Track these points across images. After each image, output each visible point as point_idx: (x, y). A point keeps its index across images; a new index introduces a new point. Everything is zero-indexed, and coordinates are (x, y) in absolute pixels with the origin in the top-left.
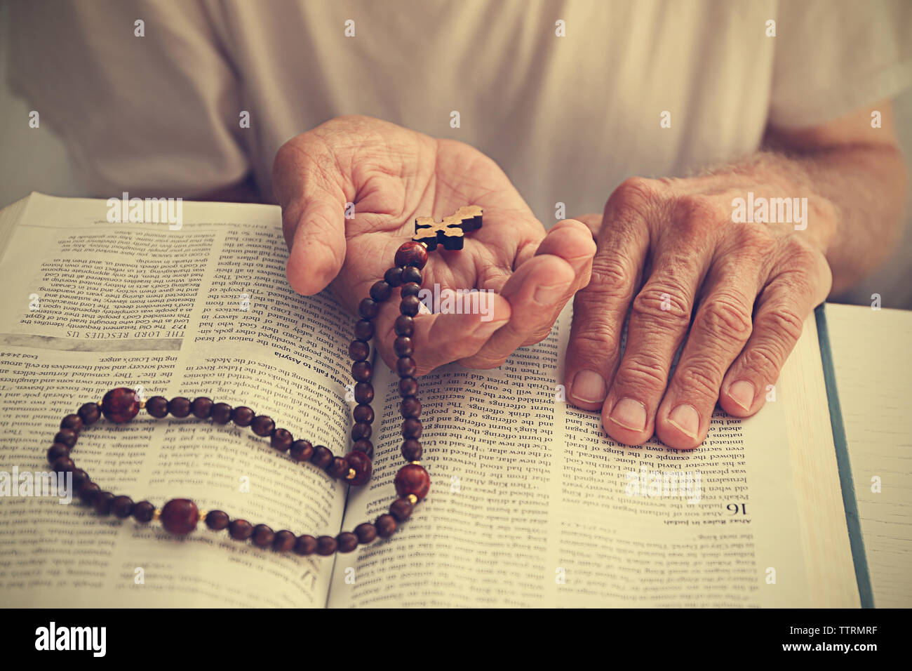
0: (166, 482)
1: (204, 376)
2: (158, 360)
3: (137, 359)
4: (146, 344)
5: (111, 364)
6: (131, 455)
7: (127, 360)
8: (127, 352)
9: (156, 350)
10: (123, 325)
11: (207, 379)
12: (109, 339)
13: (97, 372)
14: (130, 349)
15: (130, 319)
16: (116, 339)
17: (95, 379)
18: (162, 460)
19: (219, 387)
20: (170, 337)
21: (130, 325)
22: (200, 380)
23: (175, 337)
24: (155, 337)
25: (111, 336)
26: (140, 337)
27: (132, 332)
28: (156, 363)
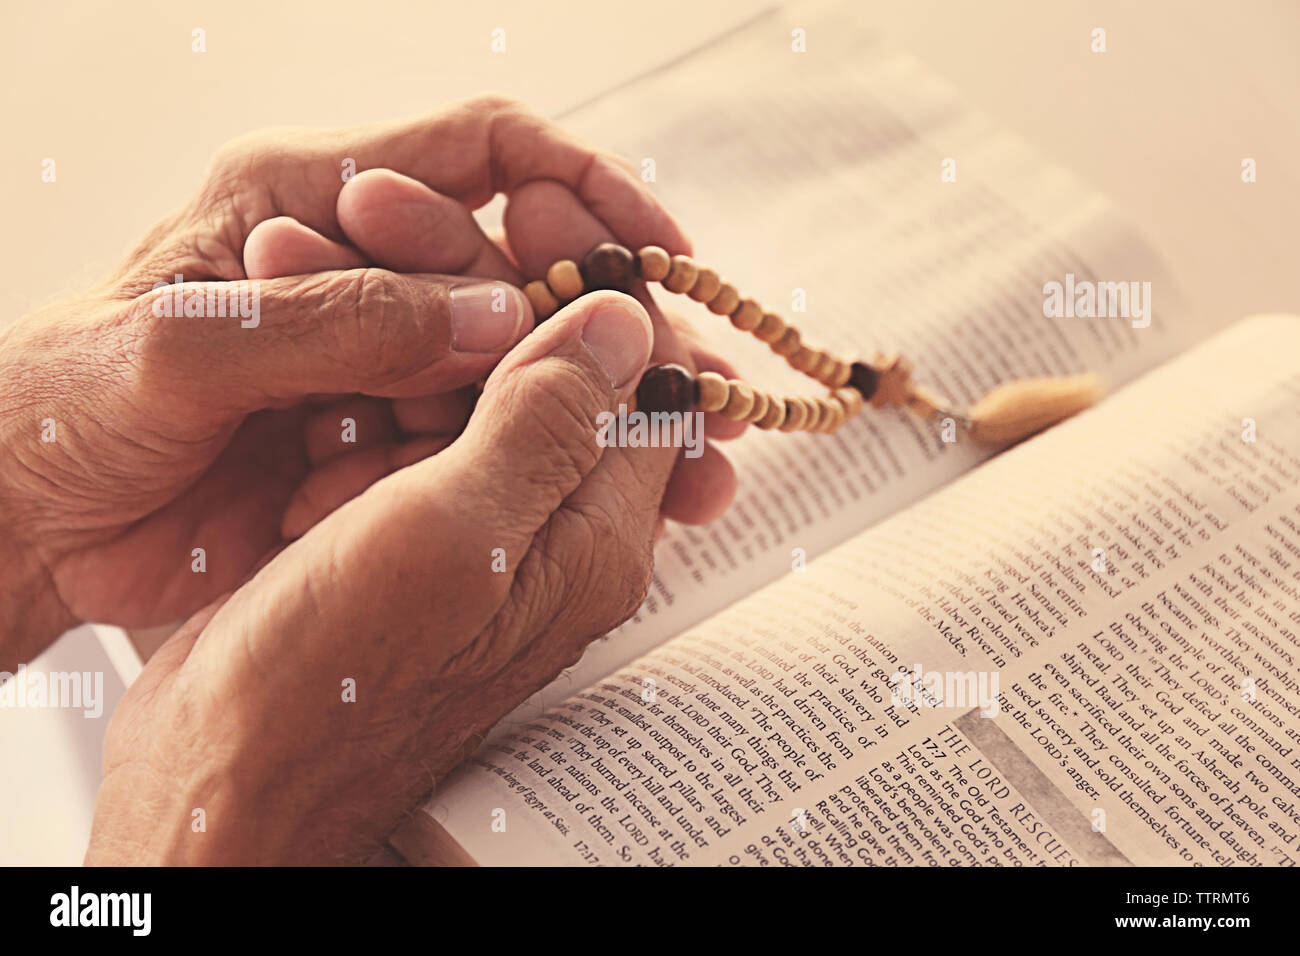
0: (1205, 511)
1: (995, 630)
2: (1021, 717)
3: (1048, 746)
4: (1010, 761)
5: (1090, 776)
6: (1209, 591)
7: (1062, 759)
8: (1048, 774)
9: (1007, 738)
10: (1002, 836)
11: (998, 620)
12: (1046, 827)
13: (1121, 778)
14: (1039, 776)
15: (982, 836)
16: (1038, 818)
17: (1137, 766)
18: (1179, 547)
19: (998, 594)
20: (966, 741)
21: (994, 827)
22: (1008, 629)
23: (961, 735)
24: (986, 763)
25: (1039, 830)
26: (1005, 782)
27: (1004, 807)
28: (1032, 717)
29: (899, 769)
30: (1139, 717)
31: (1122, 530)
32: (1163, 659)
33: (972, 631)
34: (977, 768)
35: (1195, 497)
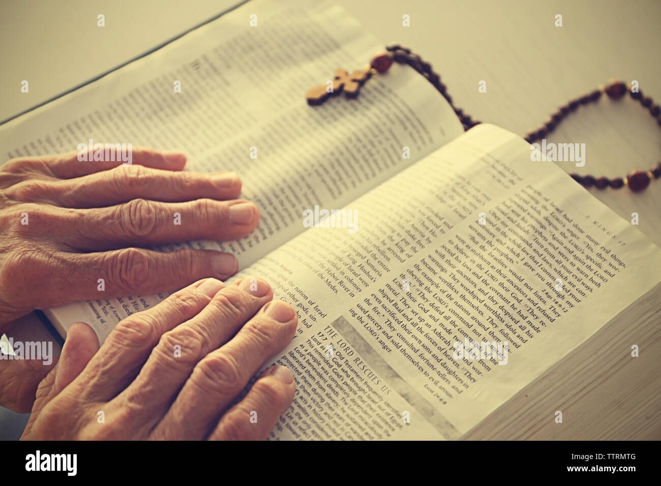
0: (443, 221)
1: (351, 281)
2: (360, 319)
3: (371, 331)
4: (355, 339)
5: (388, 343)
6: (443, 257)
7: (377, 337)
8: (370, 343)
9: (354, 329)
10: (350, 372)
11: (352, 276)
12: (368, 367)
13: (401, 343)
14: (367, 345)
15: (341, 373)
16: (365, 363)
17: (408, 337)
18: (432, 238)
19: (352, 265)
20: (336, 332)
21: (346, 369)
22: (356, 281)
23: (334, 329)
24: (344, 341)
25: (365, 368)
26: (352, 349)
27: (351, 360)
28: (365, 318)
29: (307, 346)
30: (410, 315)
31: (408, 232)
32: (422, 289)
33: (340, 283)
34: (340, 343)
35: (441, 215)
